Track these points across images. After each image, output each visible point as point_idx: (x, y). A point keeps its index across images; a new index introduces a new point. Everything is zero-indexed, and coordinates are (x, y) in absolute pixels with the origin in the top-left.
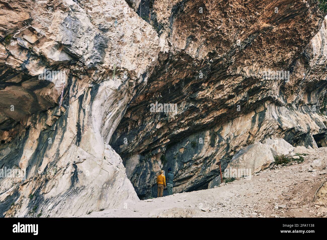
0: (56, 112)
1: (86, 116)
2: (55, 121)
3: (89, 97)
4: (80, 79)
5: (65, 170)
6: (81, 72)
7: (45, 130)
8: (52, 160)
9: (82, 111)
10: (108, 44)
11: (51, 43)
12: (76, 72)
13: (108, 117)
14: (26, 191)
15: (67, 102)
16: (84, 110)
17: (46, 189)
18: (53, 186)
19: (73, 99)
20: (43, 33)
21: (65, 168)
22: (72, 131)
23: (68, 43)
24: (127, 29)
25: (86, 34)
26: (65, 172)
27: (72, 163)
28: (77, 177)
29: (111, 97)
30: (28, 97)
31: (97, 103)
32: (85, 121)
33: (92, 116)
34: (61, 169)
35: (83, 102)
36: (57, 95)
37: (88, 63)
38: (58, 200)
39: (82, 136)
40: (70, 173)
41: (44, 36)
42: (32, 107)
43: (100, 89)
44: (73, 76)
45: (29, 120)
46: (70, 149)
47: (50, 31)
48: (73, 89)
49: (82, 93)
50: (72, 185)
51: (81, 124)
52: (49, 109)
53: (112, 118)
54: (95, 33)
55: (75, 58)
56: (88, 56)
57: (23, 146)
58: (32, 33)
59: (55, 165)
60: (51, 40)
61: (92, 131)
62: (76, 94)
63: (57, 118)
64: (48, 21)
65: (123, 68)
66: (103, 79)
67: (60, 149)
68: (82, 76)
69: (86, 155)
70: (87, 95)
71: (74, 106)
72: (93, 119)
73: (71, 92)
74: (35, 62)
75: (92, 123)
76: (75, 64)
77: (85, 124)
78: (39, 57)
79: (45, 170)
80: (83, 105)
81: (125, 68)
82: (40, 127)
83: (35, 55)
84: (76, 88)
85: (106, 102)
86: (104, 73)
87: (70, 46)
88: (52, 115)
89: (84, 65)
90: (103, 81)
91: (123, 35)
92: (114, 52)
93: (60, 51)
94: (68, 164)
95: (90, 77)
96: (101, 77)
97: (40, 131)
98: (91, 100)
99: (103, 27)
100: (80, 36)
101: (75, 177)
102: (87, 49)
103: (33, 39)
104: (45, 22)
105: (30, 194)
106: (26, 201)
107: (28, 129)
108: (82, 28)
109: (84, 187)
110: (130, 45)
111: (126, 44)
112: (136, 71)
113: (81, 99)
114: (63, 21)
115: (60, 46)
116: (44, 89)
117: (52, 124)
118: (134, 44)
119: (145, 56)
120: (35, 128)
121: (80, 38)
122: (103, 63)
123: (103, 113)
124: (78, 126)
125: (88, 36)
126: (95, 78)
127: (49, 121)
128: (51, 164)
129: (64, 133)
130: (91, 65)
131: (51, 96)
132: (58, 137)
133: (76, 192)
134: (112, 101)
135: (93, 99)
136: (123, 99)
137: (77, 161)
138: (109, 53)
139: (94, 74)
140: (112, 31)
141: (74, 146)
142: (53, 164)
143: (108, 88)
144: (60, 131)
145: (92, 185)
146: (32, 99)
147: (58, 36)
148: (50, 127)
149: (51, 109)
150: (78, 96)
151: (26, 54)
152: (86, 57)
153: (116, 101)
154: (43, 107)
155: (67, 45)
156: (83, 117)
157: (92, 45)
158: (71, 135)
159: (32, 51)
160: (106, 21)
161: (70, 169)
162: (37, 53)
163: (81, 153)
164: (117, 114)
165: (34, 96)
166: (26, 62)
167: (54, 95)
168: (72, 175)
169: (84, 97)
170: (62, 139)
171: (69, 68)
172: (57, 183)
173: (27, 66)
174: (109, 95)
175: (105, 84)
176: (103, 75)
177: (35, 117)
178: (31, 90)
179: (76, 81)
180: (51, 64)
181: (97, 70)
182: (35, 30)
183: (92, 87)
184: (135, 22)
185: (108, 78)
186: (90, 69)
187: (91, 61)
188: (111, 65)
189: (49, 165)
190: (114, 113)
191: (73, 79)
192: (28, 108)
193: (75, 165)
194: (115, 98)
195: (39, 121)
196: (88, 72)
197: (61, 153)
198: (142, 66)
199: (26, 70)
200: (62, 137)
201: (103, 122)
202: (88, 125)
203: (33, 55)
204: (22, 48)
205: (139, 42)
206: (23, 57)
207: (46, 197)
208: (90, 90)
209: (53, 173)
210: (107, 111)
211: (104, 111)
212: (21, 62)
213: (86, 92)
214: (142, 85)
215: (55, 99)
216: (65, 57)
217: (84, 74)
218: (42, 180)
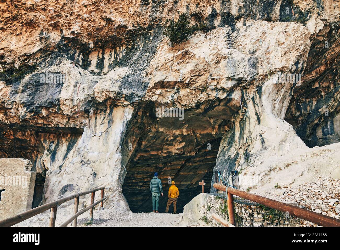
0: (242, 111)
1: (260, 107)
2: (243, 115)
3: (258, 96)
4: (248, 89)
5: (256, 139)
6: (247, 85)
7: (241, 121)
8: (248, 135)
9: (256, 105)
10: (258, 60)
11: (224, 80)
12: (244, 86)
13: (276, 102)
14: (241, 152)
15: (245, 104)
16: (257, 105)
17: (250, 150)
18: (253, 148)
19: (248, 101)
20: (219, 77)
21: (256, 138)
22: (254, 118)
23: (233, 75)
24: (270, 40)
25: (241, 63)
26: (257, 140)
27: (259, 134)
28: (264, 141)
29: (273, 90)
30: (226, 108)
31: (264, 97)
32: (259, 110)
33: (263, 106)
34: (254, 139)
35: (255, 100)
36: (239, 103)
37: (248, 79)
38: (257, 154)
39: (260, 119)
40: (259, 140)
41: (220, 79)
42: (231, 112)
43: (263, 89)
44: (243, 89)
45: (232, 118)
46: (255, 128)
47: (221, 74)
48: (246, 96)
49: (253, 95)
50: (263, 146)
51: (258, 113)
52: (239, 110)
53: (280, 101)
54: (247, 59)
55: (240, 81)
56: (247, 74)
57: (235, 131)
58: (214, 80)
59: (250, 138)
60: (224, 78)
61: (266, 114)
62: (249, 97)
63: (244, 113)
64: (219, 69)
65: (275, 69)
66: (263, 82)
67: (250, 129)
68: (248, 87)
69: (265, 129)
70: (256, 95)
71: (250, 104)
72: (265, 107)
73: (245, 98)
74: (221, 92)
75: (264, 110)
76: (241, 83)
77: (260, 112)
78: (221, 90)
79: (246, 141)
80: (255, 102)
81: (276, 68)
82: (238, 120)
83: (220, 89)
84: (248, 95)
85: (271, 94)
86: (262, 78)
87: (234, 76)
88: (241, 113)
89: (246, 81)
90: (263, 83)
91: (268, 47)
92: (265, 62)
93: (231, 81)
94: (257, 136)
95: (253, 85)
96: (261, 81)
97: (239, 122)
98: (259, 97)
99: (252, 51)
100: (238, 66)
101: (263, 141)
102: (245, 71)
103: (215, 83)
104: (218, 71)
105: (243, 153)
106: (243, 157)
107: (234, 122)
108: (238, 61)
109: (269, 146)
110: (276, 50)
111: (272, 51)
112: (287, 66)
113: (253, 99)
114: (226, 65)
115: (229, 79)
116: (231, 102)
117: (243, 117)
118: (279, 48)
119: (292, 50)
120: (237, 121)
121: (239, 68)
122: (259, 74)
123: (271, 101)
124: (256, 114)
125: (243, 64)
126: (257, 84)
127: (241, 116)
128: (248, 137)
129: (249, 120)
130: (251, 78)
131: (236, 104)
132: (247, 123)
133: (265, 148)
134: (275, 91)
135: (261, 96)
136: (284, 87)
137: (261, 133)
138: (261, 65)
139: (255, 82)
140: (259, 50)
141: (257, 126)
142: (249, 137)
143: (268, 86)
144: (247, 120)
145: (274, 144)
146: (228, 108)
147: (226, 74)
148: (242, 119)
149: (240, 109)
150: (250, 98)
151: (215, 91)
152: (246, 76)
153: (279, 90)
154: (235, 110)
155: (233, 76)
156: (258, 109)
157: (247, 67)
158: (254, 120)
159: (217, 88)
160: (253, 46)
161: (259, 138)
162: (220, 88)
163: (262, 128)
164: (284, 97)
165: (228, 107)
166: (217, 95)
167: (237, 103)
168: (261, 140)
169: (255, 97)
170: (249, 124)
171: (239, 86)
172: (254, 146)
173: (218, 96)
174: (271, 89)
175: (266, 84)
176: (261, 80)
177: (234, 116)
178: (225, 105)
179: (246, 91)
180: (228, 90)
181: (256, 79)
182: (214, 78)
183: (257, 90)
184: (277, 30)
185: (267, 79)
186: (251, 81)
187: (250, 76)
188: (264, 72)
189: (247, 138)
190: (281, 98)
191: (244, 91)
192: (229, 113)
193: (260, 135)
194: (278, 89)
195: (237, 117)
196: (251, 83)
197: (252, 131)
198: (291, 59)
199: (218, 98)
200: (250, 122)
201: (274, 106)
202: (262, 112)
203: (218, 90)
204: (212, 90)
205: (283, 43)
206: (214, 93)
207: (251, 153)
208: (257, 92)
209: (250, 141)
210: (274, 99)
211: (272, 100)
212: (215, 96)
213: (255, 94)
214: (298, 70)
215: (238, 105)
216: (234, 83)
217: (249, 85)
218: (246, 145)
